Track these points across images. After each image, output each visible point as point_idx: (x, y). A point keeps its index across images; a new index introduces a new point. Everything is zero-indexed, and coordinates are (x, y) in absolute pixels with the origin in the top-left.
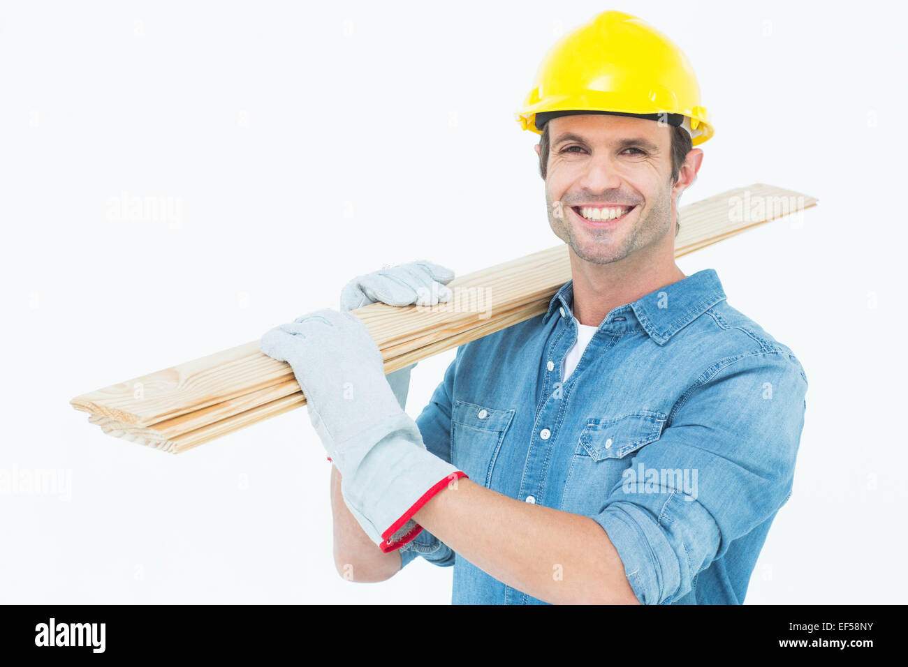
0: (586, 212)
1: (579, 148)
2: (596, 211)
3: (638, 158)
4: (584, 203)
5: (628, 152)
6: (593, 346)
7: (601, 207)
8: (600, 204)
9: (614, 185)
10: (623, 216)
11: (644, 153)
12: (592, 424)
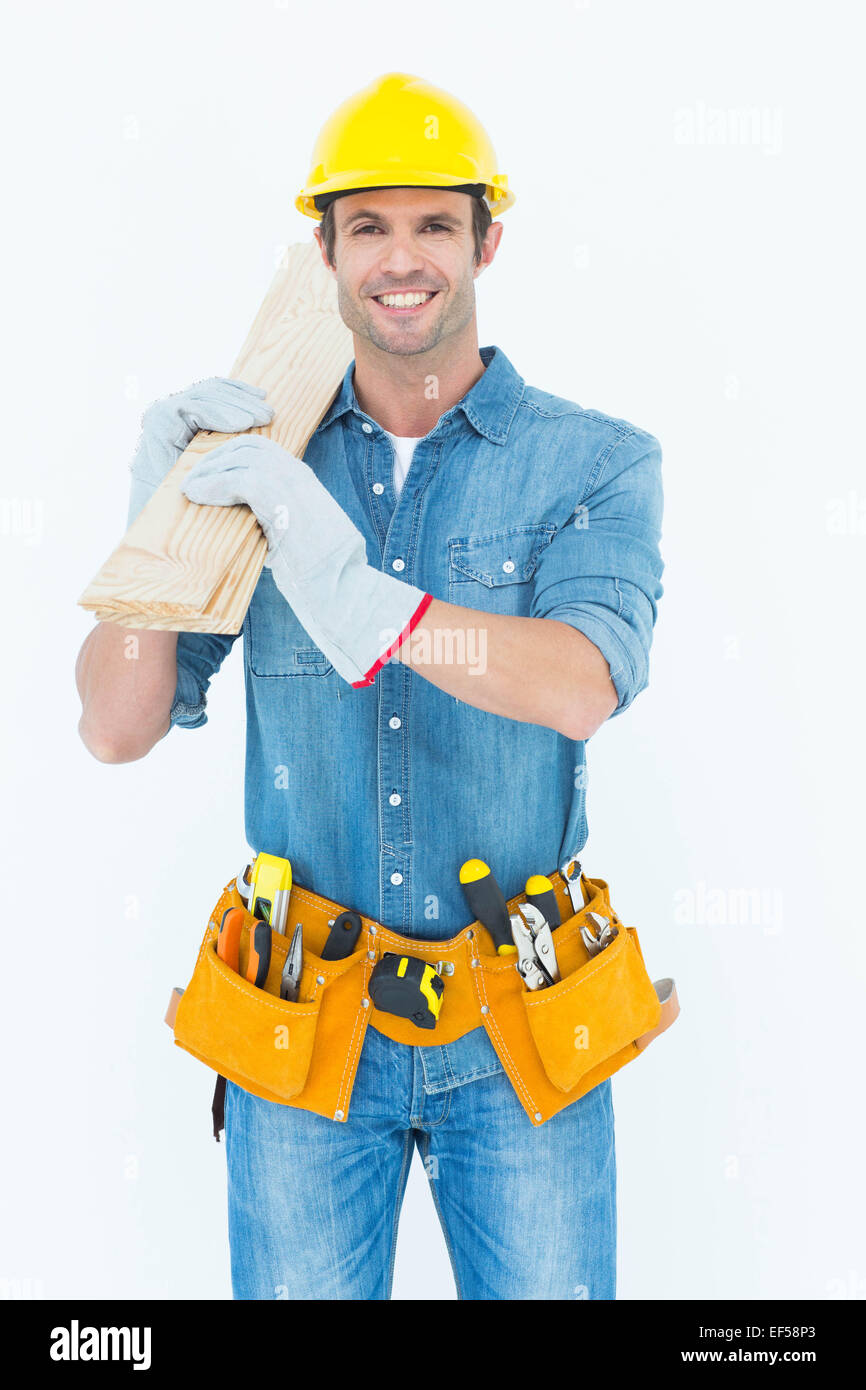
0: (386, 300)
1: (375, 227)
2: (399, 297)
3: (441, 236)
4: (386, 291)
5: (429, 229)
6: (420, 458)
7: (404, 293)
8: (403, 289)
9: (418, 267)
10: (428, 300)
11: (448, 229)
12: (458, 545)
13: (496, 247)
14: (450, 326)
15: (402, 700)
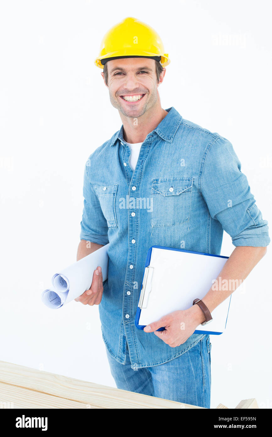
0: (127, 98)
1: (121, 73)
2: (131, 97)
3: (144, 75)
4: (125, 95)
5: (141, 73)
6: (143, 149)
7: (132, 96)
8: (132, 94)
9: (137, 86)
10: (141, 98)
11: (147, 73)
12: (155, 182)
13: (164, 76)
14: (149, 106)
15: (136, 234)
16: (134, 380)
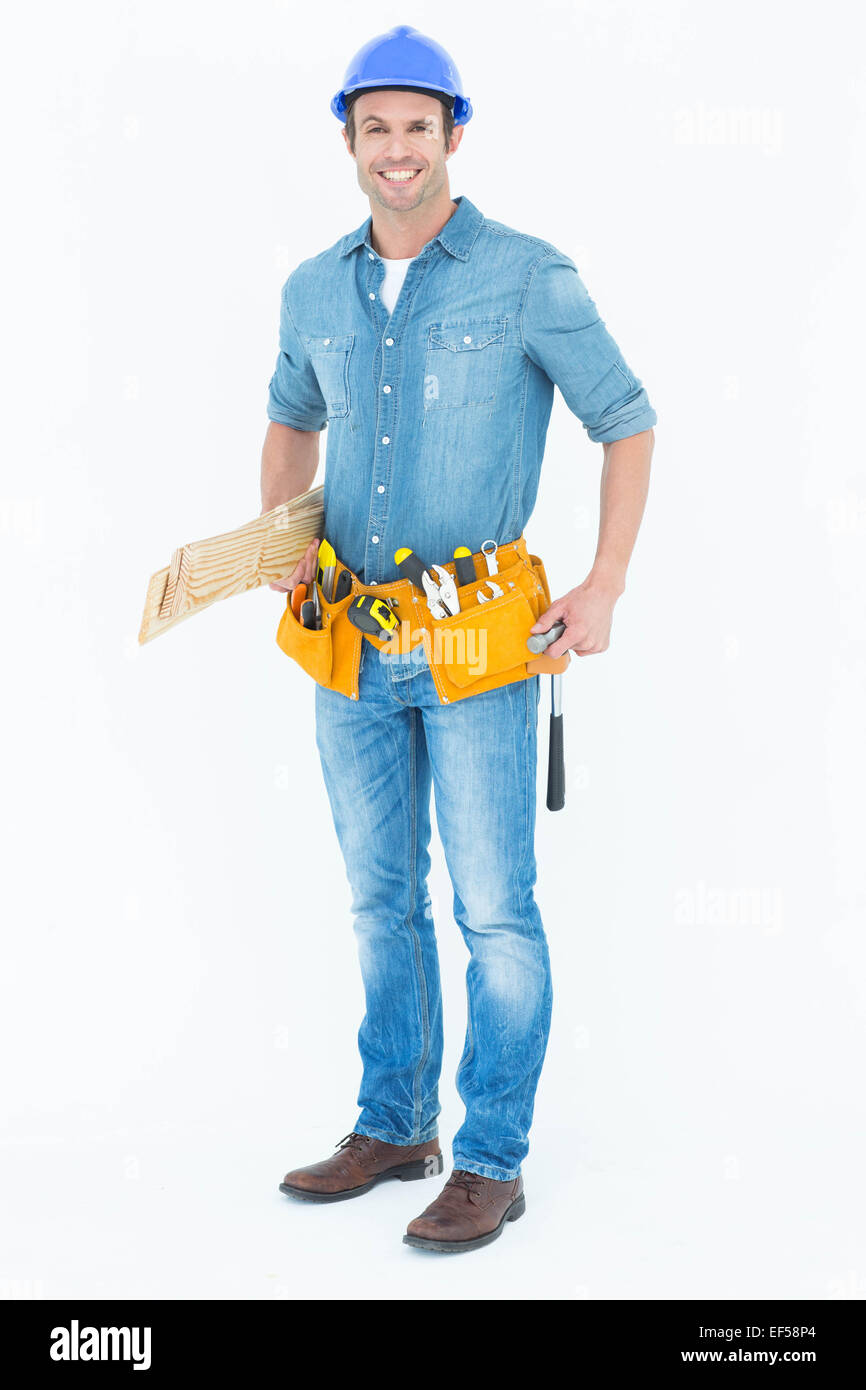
1: (380, 128)
2: (396, 173)
3: (421, 134)
4: (387, 169)
5: (414, 129)
6: (412, 271)
7: (400, 171)
8: (399, 168)
10: (415, 176)
11: (425, 130)
12: (435, 328)
13: (458, 140)
14: (428, 193)
15: (392, 425)
16: (370, 758)
